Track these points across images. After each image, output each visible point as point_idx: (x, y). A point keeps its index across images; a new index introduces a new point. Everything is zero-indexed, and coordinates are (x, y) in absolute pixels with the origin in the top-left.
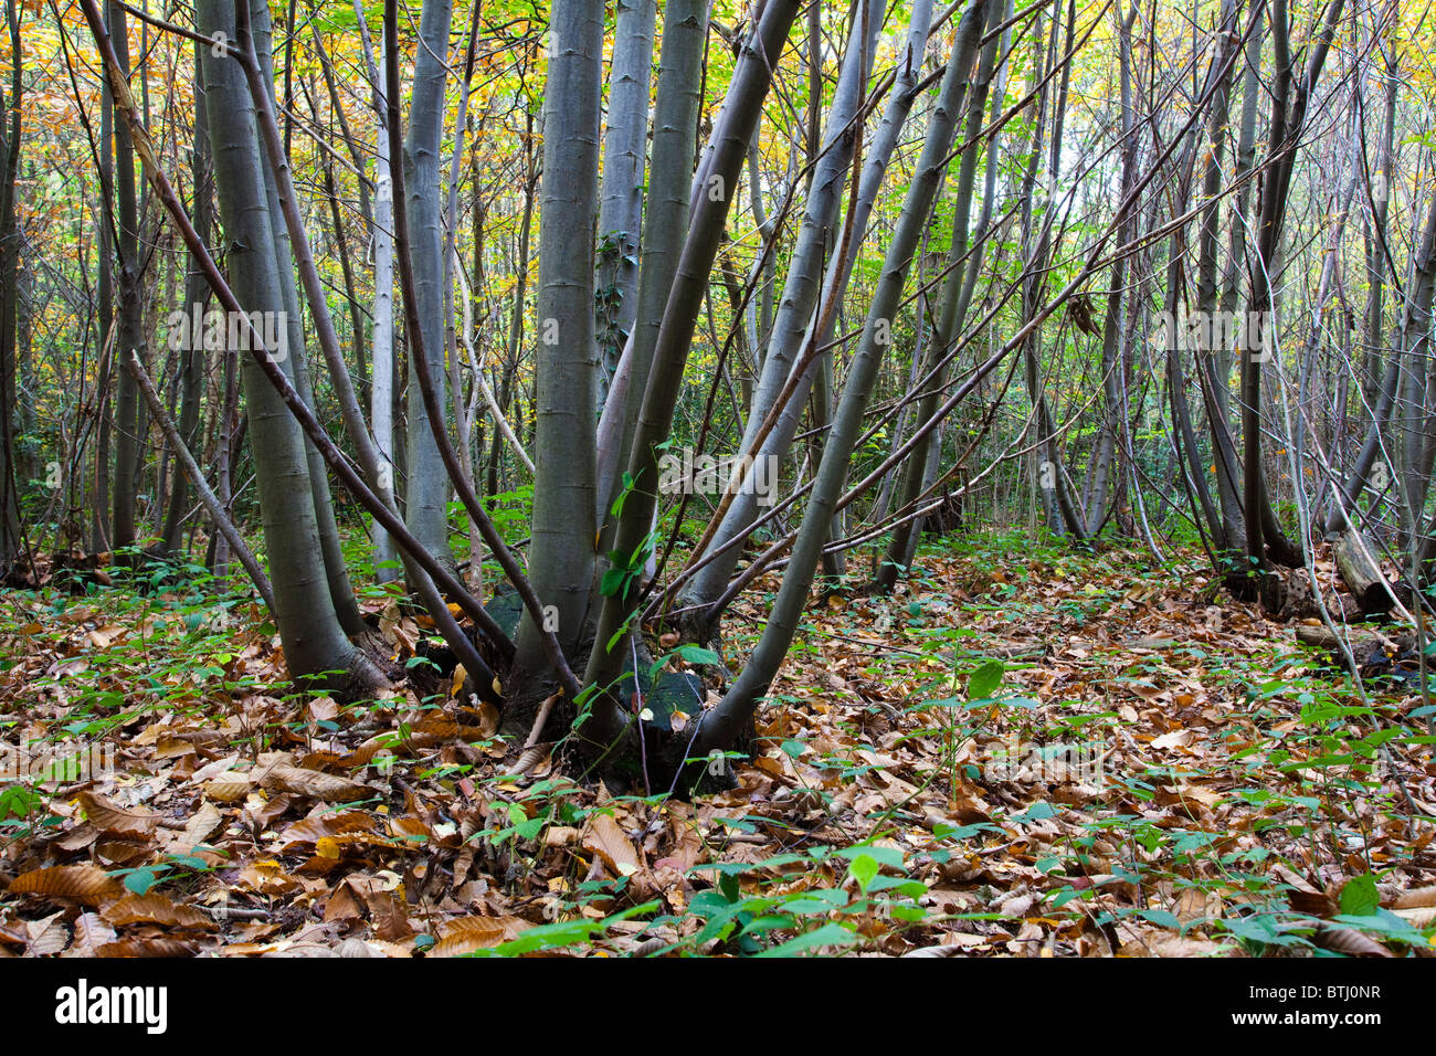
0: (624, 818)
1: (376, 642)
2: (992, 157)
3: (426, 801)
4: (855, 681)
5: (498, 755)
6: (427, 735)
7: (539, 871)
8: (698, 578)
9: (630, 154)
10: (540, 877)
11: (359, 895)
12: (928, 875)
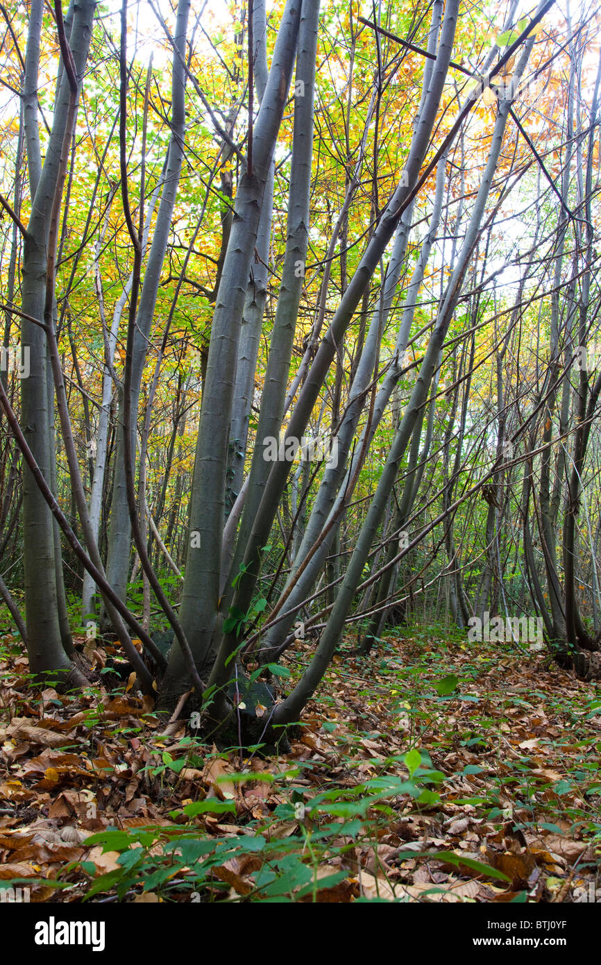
0: (226, 766)
1: (83, 659)
2: (430, 419)
3: (111, 750)
4: (350, 703)
5: (154, 726)
6: (112, 712)
7: (177, 795)
8: (270, 632)
9: (244, 398)
10: (178, 798)
11: (70, 803)
12: (405, 806)
